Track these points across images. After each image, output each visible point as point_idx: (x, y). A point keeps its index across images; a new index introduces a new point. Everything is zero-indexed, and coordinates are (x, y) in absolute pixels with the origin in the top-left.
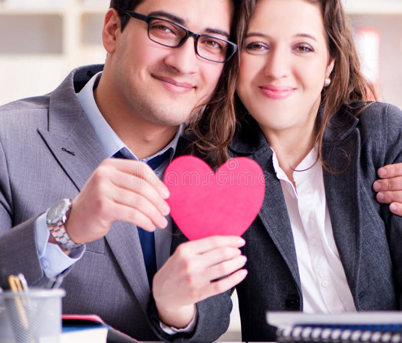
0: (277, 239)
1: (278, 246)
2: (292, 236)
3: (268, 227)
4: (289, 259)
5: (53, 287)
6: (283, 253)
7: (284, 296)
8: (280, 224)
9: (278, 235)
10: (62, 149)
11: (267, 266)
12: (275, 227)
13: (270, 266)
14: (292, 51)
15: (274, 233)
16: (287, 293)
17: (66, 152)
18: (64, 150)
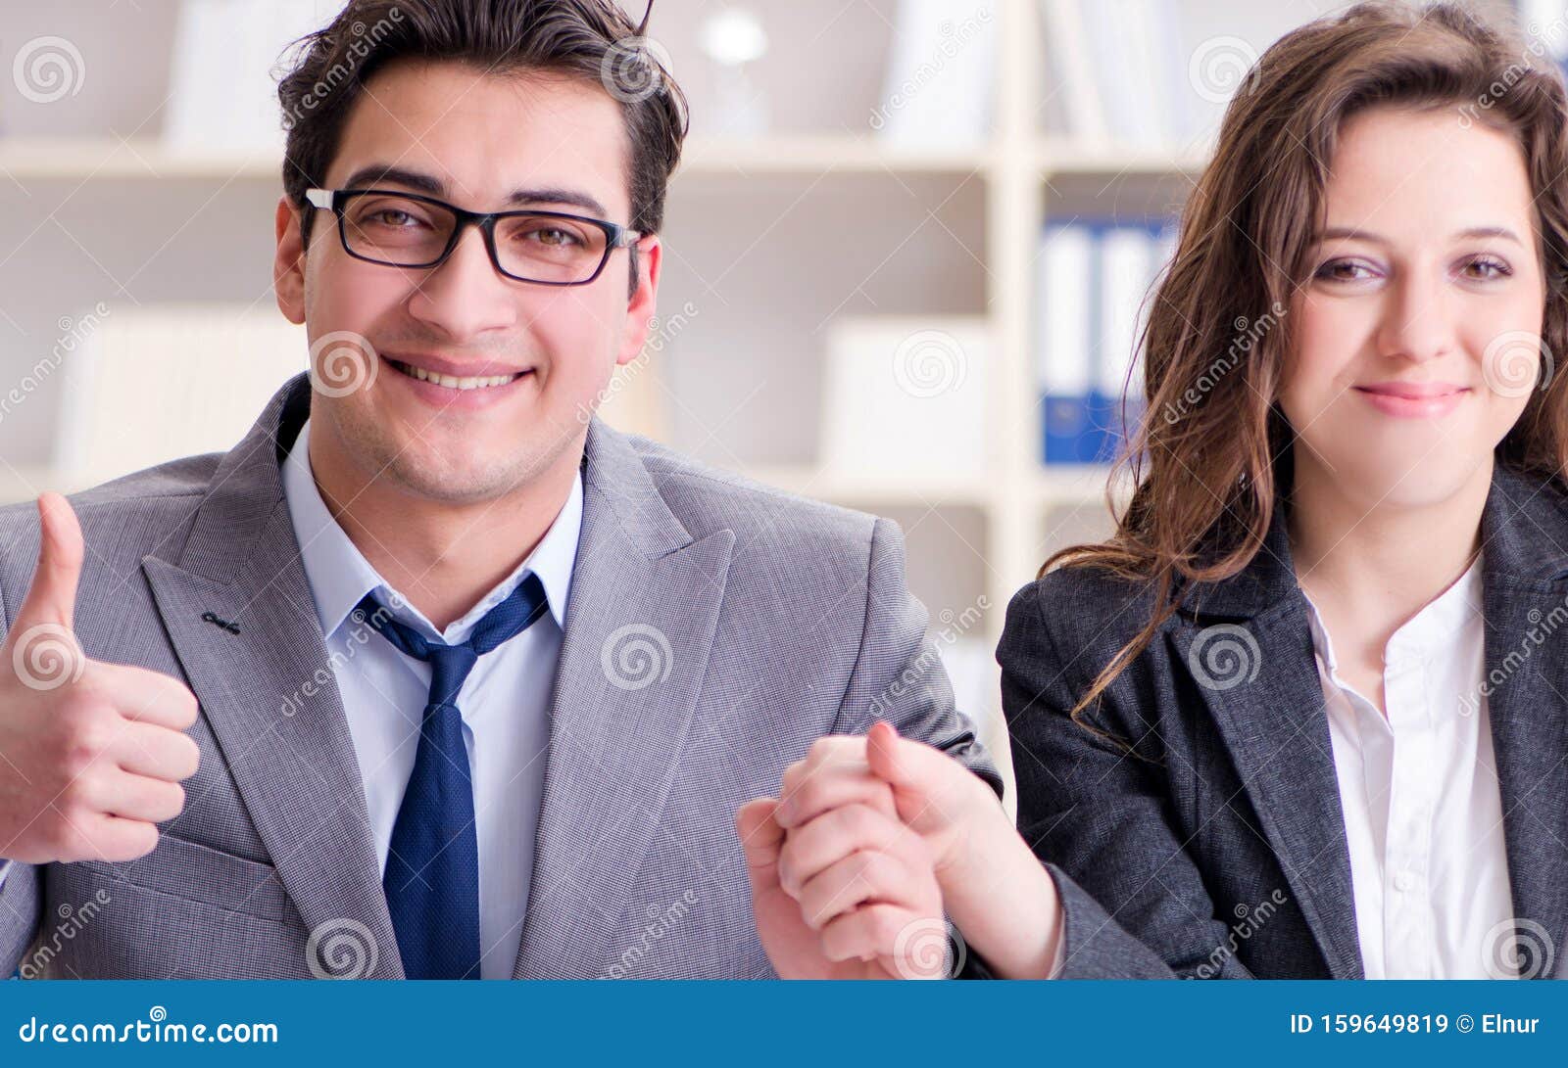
2: (1350, 870)
3: (1281, 844)
4: (1333, 943)
8: (1315, 833)
10: (204, 617)
12: (1302, 842)
14: (1450, 277)
15: (1296, 861)
17: (215, 626)
18: (210, 618)
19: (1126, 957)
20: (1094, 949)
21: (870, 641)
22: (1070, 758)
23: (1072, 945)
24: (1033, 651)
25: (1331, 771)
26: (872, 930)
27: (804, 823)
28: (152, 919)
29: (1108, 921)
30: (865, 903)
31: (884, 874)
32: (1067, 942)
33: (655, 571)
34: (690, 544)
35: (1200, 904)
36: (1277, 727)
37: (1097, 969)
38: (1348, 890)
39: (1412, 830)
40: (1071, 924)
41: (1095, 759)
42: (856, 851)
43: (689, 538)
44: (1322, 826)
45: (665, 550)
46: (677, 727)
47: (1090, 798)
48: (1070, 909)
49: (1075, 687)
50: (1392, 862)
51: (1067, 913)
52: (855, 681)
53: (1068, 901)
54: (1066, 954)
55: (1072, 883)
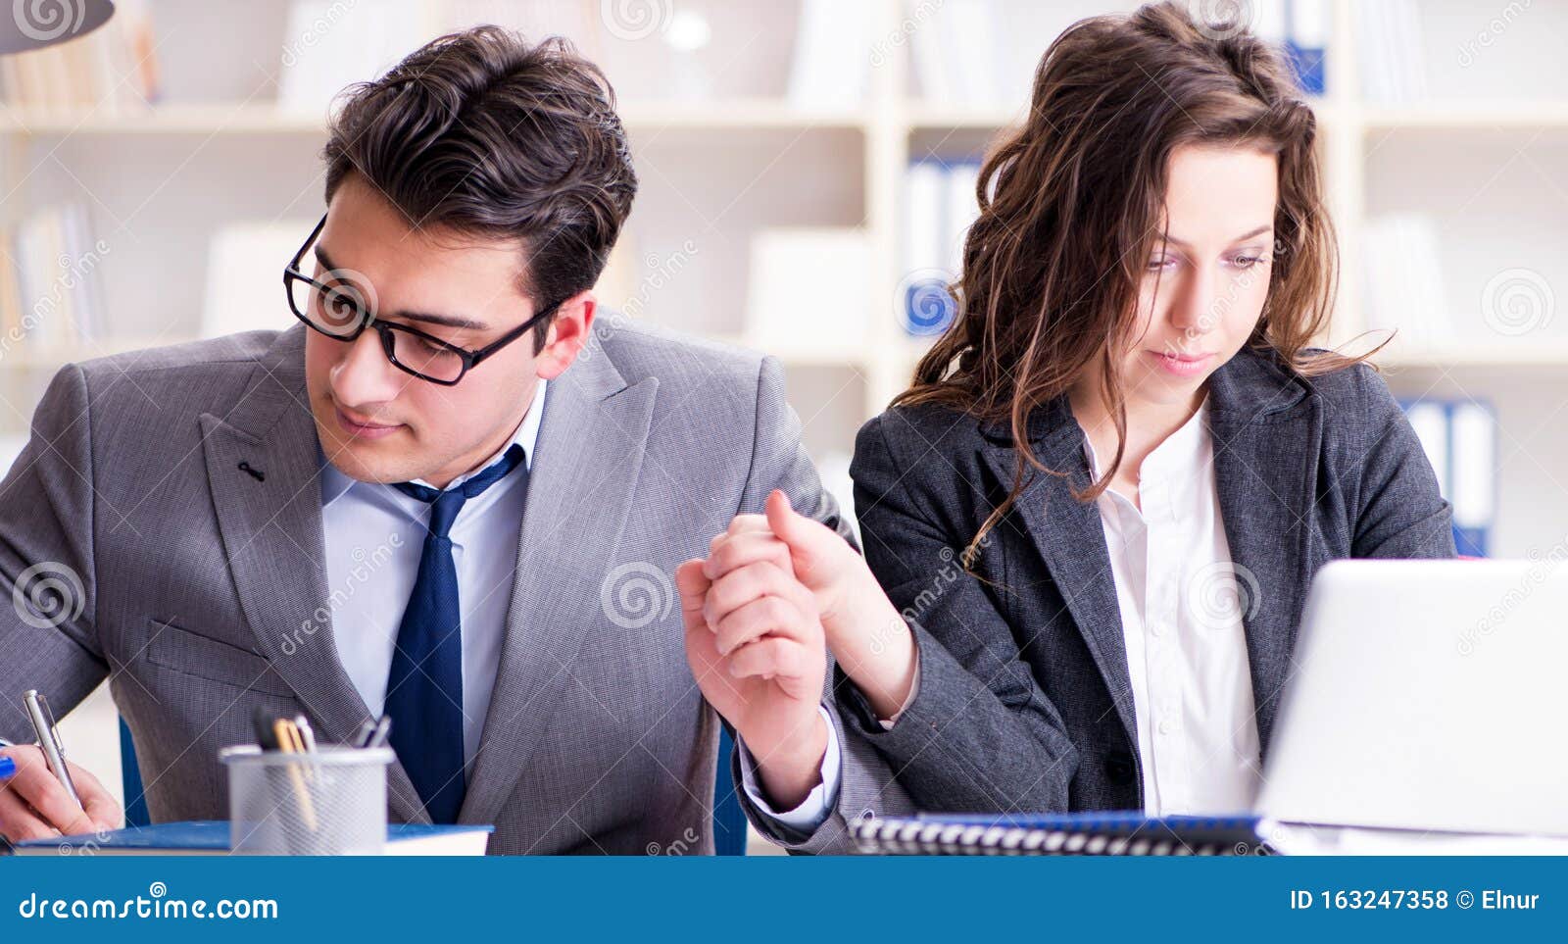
0: (1090, 629)
1: (1092, 645)
4: (1112, 674)
5: (367, 745)
6: (1100, 663)
7: (1103, 751)
9: (1093, 619)
10: (239, 467)
11: (1063, 688)
12: (1087, 601)
13: (1070, 689)
15: (1084, 614)
16: (1109, 745)
17: (246, 474)
18: (244, 466)
19: (963, 685)
20: (941, 678)
21: (758, 461)
22: (908, 545)
23: (925, 675)
24: (880, 467)
25: (1105, 551)
26: (774, 655)
27: (722, 576)
28: (201, 699)
29: (950, 659)
30: (767, 636)
31: (784, 615)
32: (921, 673)
33: (599, 412)
34: (626, 389)
35: (1011, 650)
36: (1064, 518)
37: (943, 694)
38: (1121, 637)
39: (1163, 590)
40: (924, 659)
41: (927, 544)
42: (763, 596)
43: (625, 385)
44: (1101, 590)
45: (607, 394)
46: (615, 532)
47: (925, 573)
48: (923, 648)
49: (912, 491)
50: (1149, 616)
51: (921, 652)
52: (748, 492)
53: (921, 643)
54: (921, 681)
55: (924, 631)
